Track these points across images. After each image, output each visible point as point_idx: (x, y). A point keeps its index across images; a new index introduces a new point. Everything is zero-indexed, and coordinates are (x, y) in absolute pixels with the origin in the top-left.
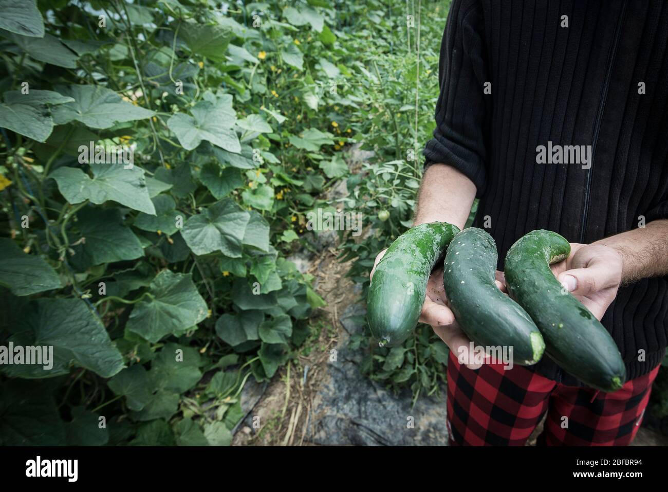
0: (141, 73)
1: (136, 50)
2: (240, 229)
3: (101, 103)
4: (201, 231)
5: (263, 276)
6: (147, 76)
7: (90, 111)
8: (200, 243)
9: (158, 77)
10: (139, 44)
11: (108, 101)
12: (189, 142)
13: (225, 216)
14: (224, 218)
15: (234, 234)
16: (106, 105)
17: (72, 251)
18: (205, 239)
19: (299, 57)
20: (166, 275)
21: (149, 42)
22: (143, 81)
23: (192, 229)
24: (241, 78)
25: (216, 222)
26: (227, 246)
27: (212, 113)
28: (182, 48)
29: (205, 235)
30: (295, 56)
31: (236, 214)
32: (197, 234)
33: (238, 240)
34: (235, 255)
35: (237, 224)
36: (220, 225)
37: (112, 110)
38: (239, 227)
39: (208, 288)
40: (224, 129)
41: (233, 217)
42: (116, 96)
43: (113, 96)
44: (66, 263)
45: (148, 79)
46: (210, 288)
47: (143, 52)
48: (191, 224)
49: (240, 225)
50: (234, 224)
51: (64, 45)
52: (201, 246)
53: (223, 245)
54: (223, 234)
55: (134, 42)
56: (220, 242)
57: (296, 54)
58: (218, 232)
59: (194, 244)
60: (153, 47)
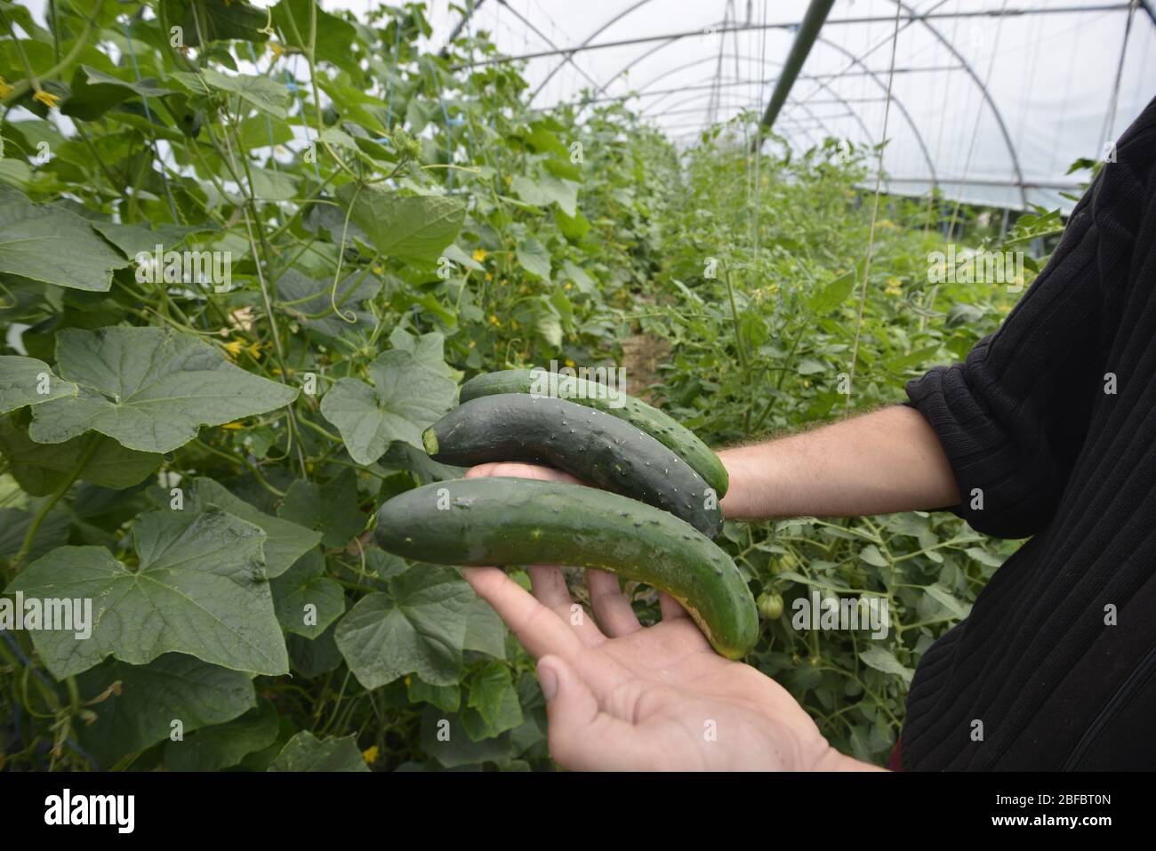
0: (270, 292)
1: (263, 244)
2: (454, 621)
3: (171, 373)
4: (375, 629)
5: (491, 706)
6: (282, 298)
7: (141, 395)
8: (374, 658)
9: (304, 299)
10: (269, 235)
11: (187, 366)
12: (365, 444)
13: (426, 591)
14: (424, 595)
15: (444, 634)
16: (184, 376)
17: (90, 716)
18: (385, 647)
19: (544, 260)
20: (300, 744)
21: (288, 231)
22: (272, 308)
23: (358, 628)
24: (444, 296)
25: (406, 603)
26: (427, 659)
27: (409, 375)
28: (356, 242)
29: (384, 637)
30: (538, 257)
31: (448, 586)
32: (368, 638)
33: (452, 649)
34: (445, 680)
35: (450, 607)
36: (414, 611)
37: (196, 391)
38: (453, 616)
39: (373, 702)
40: (435, 411)
41: (442, 592)
42: (211, 354)
43: (202, 353)
44: (74, 743)
45: (284, 305)
46: (377, 702)
47: (276, 249)
48: (357, 618)
49: (456, 611)
50: (443, 609)
51: (98, 233)
52: (376, 664)
53: (420, 659)
54: (422, 635)
55: (259, 231)
56: (414, 650)
57: (539, 254)
58: (410, 627)
59: (362, 663)
60: (296, 240)
